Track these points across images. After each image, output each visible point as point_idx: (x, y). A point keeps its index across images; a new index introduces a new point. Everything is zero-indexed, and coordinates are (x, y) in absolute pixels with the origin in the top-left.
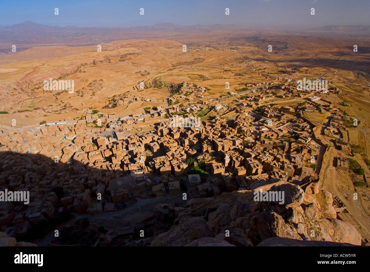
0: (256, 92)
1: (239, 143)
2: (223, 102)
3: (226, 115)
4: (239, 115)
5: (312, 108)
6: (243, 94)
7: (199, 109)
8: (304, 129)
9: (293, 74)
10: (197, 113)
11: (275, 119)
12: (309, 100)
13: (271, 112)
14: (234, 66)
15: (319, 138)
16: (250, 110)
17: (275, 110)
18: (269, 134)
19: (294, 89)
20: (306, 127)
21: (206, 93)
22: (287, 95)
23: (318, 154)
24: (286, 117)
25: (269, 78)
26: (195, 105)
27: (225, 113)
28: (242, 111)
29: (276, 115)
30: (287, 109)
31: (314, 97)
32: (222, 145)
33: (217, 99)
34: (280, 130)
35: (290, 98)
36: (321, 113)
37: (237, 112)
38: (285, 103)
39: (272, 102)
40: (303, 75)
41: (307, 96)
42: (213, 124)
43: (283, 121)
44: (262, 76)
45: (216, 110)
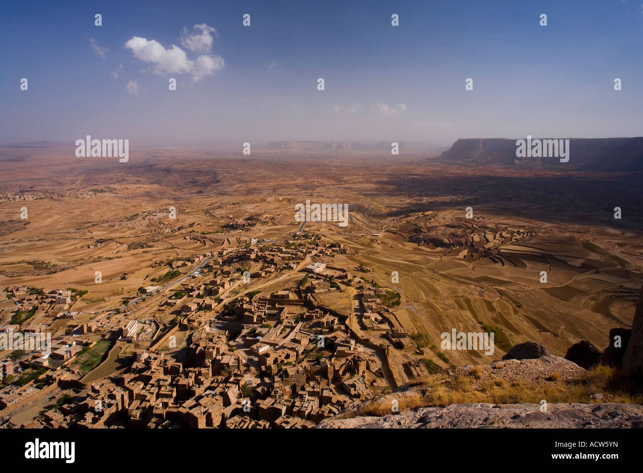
0: (200, 276)
1: (236, 395)
2: (138, 314)
3: (161, 342)
4: (191, 335)
5: (324, 286)
6: (176, 284)
7: (79, 348)
8: (333, 327)
9: (252, 228)
10: (76, 362)
11: (272, 323)
12: (310, 271)
13: (257, 311)
14: (116, 228)
15: (362, 336)
16: (211, 316)
17: (263, 303)
18: (280, 356)
19: (273, 255)
20: (333, 322)
21: (79, 304)
22: (267, 269)
23: (381, 365)
24: (288, 313)
25: (208, 243)
26: (60, 341)
27: (154, 339)
28: (195, 324)
29: (268, 314)
30: (283, 296)
31: (316, 264)
32: (204, 413)
33: (118, 312)
34: (294, 341)
35: (276, 273)
36: (341, 291)
37: (183, 328)
38: (271, 285)
39: (246, 288)
40: (269, 228)
41: (302, 265)
42: (145, 373)
43: (289, 322)
44: (193, 241)
45: (129, 337)
